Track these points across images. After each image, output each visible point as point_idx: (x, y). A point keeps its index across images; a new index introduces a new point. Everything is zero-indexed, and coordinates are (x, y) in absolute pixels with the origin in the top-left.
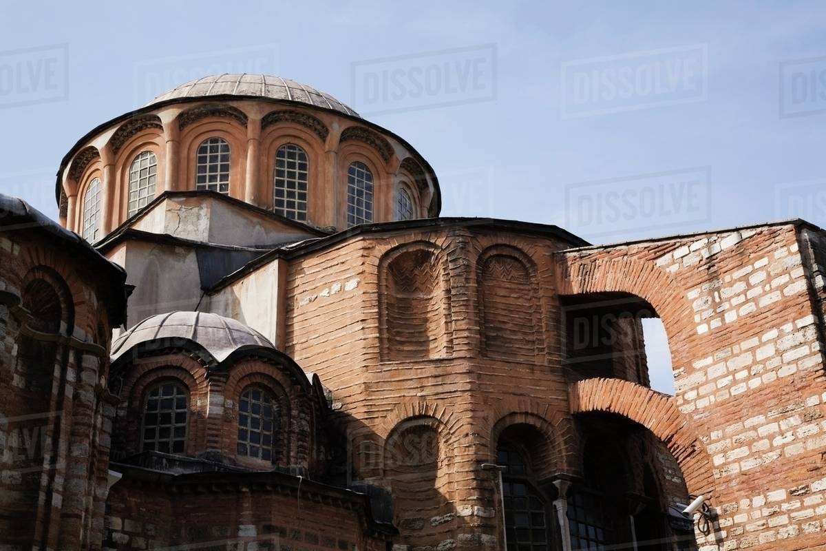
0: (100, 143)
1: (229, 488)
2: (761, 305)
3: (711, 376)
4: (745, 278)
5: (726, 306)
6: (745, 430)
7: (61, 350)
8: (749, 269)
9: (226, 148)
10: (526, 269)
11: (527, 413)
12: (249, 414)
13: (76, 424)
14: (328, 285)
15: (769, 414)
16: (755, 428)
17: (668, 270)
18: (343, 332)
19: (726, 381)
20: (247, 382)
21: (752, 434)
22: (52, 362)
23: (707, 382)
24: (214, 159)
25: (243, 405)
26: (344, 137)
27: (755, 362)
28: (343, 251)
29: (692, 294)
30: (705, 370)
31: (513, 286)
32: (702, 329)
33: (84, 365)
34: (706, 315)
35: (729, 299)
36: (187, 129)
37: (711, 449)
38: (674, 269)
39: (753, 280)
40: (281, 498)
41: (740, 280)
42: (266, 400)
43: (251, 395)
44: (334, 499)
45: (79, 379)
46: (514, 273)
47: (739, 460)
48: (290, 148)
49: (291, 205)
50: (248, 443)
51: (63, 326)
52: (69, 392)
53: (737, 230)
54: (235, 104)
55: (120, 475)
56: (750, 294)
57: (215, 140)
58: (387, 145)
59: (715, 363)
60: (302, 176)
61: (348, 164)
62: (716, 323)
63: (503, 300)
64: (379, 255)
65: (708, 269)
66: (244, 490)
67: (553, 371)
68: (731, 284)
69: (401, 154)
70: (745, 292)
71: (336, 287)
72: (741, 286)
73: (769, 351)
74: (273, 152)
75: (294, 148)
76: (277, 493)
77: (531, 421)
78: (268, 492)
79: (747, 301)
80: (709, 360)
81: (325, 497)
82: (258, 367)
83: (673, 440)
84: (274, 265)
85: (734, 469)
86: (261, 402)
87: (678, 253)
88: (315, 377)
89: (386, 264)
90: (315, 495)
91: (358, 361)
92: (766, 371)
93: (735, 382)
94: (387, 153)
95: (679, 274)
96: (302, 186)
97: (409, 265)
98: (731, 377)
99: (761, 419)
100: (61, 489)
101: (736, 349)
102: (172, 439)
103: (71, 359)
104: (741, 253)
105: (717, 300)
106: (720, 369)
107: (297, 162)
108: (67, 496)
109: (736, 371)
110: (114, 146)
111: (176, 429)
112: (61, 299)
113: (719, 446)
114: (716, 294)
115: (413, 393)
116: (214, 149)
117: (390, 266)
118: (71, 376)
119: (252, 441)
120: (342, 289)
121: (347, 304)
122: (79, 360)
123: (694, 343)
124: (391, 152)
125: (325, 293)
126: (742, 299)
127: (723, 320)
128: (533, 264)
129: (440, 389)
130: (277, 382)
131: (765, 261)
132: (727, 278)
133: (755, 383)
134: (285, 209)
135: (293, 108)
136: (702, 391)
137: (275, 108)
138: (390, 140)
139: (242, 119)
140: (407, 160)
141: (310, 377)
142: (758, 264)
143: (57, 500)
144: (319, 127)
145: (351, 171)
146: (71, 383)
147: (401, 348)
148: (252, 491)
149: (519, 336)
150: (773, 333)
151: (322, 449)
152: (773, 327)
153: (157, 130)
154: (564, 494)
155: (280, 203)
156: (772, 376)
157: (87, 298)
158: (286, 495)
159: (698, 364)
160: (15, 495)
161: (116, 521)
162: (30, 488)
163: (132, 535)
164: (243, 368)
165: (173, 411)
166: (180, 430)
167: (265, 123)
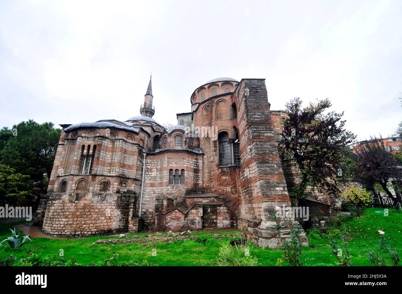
10: (225, 102)
11: (223, 129)
12: (177, 140)
18: (199, 122)
20: (175, 135)
24: (203, 96)
28: (199, 109)
31: (223, 106)
32: (238, 106)
38: (237, 95)
41: (240, 94)
43: (176, 137)
46: (223, 104)
50: (177, 145)
55: (146, 154)
64: (202, 107)
67: (229, 120)
77: (224, 130)
82: (177, 132)
85: (241, 133)
86: (179, 138)
93: (240, 115)
97: (207, 108)
101: (240, 109)
109: (240, 113)
114: (239, 99)
117: (204, 109)
124: (233, 84)
128: (227, 101)
135: (213, 83)
136: (239, 118)
139: (205, 88)
146: (118, 145)
149: (224, 115)
150: (242, 104)
153: (196, 95)
160: (110, 161)
161: (148, 160)
162: (112, 159)
163: (151, 162)
164: (175, 133)
165: (166, 142)
166: (167, 145)
167: (209, 88)
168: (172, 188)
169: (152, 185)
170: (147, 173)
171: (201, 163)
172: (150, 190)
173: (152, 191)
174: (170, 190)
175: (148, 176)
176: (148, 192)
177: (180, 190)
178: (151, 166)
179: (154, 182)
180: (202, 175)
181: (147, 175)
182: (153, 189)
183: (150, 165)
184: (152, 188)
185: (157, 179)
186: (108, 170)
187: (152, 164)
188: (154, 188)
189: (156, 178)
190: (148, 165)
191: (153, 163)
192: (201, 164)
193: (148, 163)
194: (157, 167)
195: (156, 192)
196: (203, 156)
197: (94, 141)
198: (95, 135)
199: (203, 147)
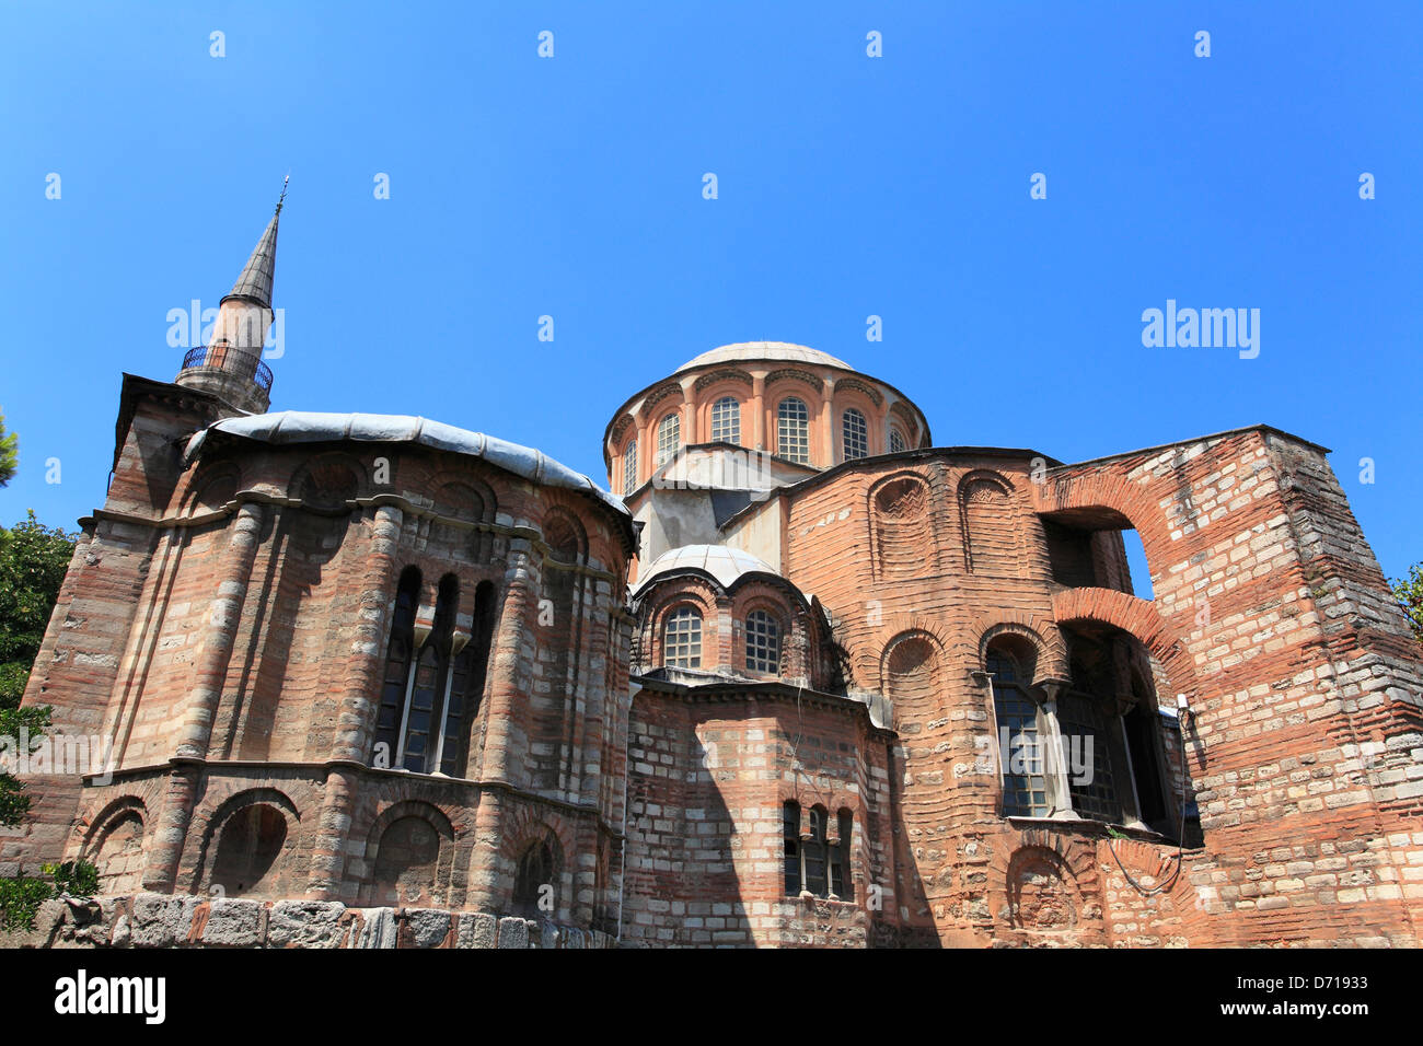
0: (635, 411)
1: (737, 697)
2: (1232, 508)
3: (1188, 580)
4: (1214, 484)
5: (1199, 512)
6: (1224, 629)
7: (578, 578)
8: (1217, 475)
9: (735, 405)
10: (1005, 492)
11: (1013, 624)
12: (756, 633)
13: (594, 641)
14: (824, 516)
15: (1247, 613)
16: (1234, 626)
17: (1139, 482)
18: (839, 557)
19: (1202, 583)
20: (751, 604)
21: (1231, 632)
22: (572, 587)
23: (1184, 585)
24: (726, 414)
25: (750, 626)
26: (837, 388)
27: (1230, 563)
28: (834, 486)
29: (1163, 504)
30: (1181, 573)
31: (995, 507)
32: (1176, 535)
33: (598, 590)
34: (1177, 522)
35: (1200, 506)
36: (702, 393)
37: (1191, 649)
38: (1146, 480)
39: (1223, 485)
40: (783, 706)
41: (1210, 486)
42: (770, 620)
43: (756, 616)
44: (834, 707)
45: (594, 602)
46: (995, 495)
47: (1218, 658)
48: (791, 401)
49: (794, 449)
50: (756, 659)
51: (580, 557)
52: (587, 613)
53: (1204, 440)
54: (742, 368)
55: (641, 687)
56: (1220, 500)
57: (724, 401)
58: (878, 393)
59: (1190, 567)
60: (803, 424)
61: (843, 411)
62: (1189, 529)
63: (985, 520)
64: (868, 486)
65: (1178, 478)
66: (751, 699)
67: (1036, 582)
68: (1201, 490)
69: (889, 399)
70: (1215, 497)
71: (831, 518)
72: (1211, 492)
73: (1243, 552)
74: (776, 406)
75: (794, 401)
76: (780, 701)
77: (1017, 631)
78: (772, 701)
79: (1218, 505)
80: (1185, 564)
81: (824, 705)
82: (762, 590)
83: (1156, 642)
84: (777, 505)
85: (1216, 667)
86: (766, 622)
87: (1148, 466)
88: (814, 598)
89: (874, 495)
90: (814, 703)
91: (853, 583)
92: (1241, 572)
93: (1211, 584)
94: (878, 401)
95: (1149, 486)
96: (803, 433)
97: (895, 494)
98: (1207, 580)
99: (1240, 617)
100: (583, 697)
101: (1210, 552)
102: (689, 656)
103: (588, 585)
104: (1210, 461)
105: (1189, 507)
106: (1197, 571)
107: (798, 412)
108: (589, 703)
109: (1211, 573)
110: (646, 412)
111: (692, 646)
112: (578, 534)
113: (1201, 645)
114: (1187, 501)
115: (904, 609)
116: (726, 409)
117: (878, 496)
118: (588, 599)
119: (759, 656)
120: (836, 520)
121: (842, 531)
122: (594, 587)
123: (1169, 550)
124: (881, 398)
125: (821, 523)
126: (1213, 503)
127: (1196, 525)
128: (1012, 487)
129: (929, 605)
130: (779, 604)
131: (1232, 467)
132: (1197, 485)
133: (1231, 583)
134: (789, 454)
135: (791, 367)
136: (1180, 594)
137: (777, 368)
138: (879, 388)
139: (748, 379)
140: (896, 403)
141: (809, 598)
142: (1226, 471)
143: (580, 706)
144: (815, 381)
145: (846, 417)
146: (588, 606)
147: (892, 569)
148: (758, 700)
149: (1002, 553)
150: (1246, 535)
151: (826, 662)
152: (1245, 529)
153: (679, 396)
154: (1053, 696)
155: (784, 449)
156: (1248, 575)
157: (601, 534)
158: (788, 704)
159: (1173, 570)
160: (546, 702)
161: (642, 727)
162: (558, 695)
163: (656, 738)
164: (748, 592)
165: (690, 631)
166: (696, 648)
167: (768, 381)
168: (804, 916)
169: (666, 886)
170: (638, 808)
171: (882, 781)
172: (656, 913)
173: (665, 927)
174: (792, 926)
175: (643, 823)
176: (646, 928)
177: (841, 931)
178: (654, 764)
179: (676, 867)
180: (890, 849)
181: (637, 816)
182: (669, 913)
183: (652, 757)
184: (663, 905)
185: (693, 850)
186: (534, 765)
187: (660, 752)
188: (678, 908)
189: (681, 846)
190: (639, 754)
191: (664, 745)
192: (885, 788)
193: (639, 746)
194: (685, 776)
195: (692, 930)
196: (890, 749)
197: (473, 554)
198: (480, 519)
199: (887, 695)
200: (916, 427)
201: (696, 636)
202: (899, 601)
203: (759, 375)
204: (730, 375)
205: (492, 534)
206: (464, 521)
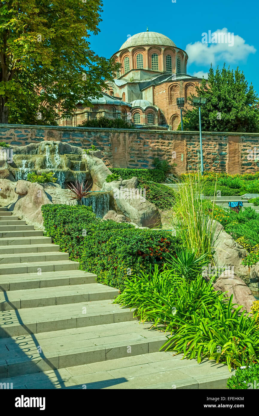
0: (118, 55)
9: (142, 56)
10: (194, 87)
12: (149, 117)
14: (161, 91)
20: (148, 112)
24: (140, 58)
25: (148, 116)
26: (165, 50)
31: (192, 90)
36: (134, 52)
43: (149, 114)
50: (149, 121)
54: (143, 47)
57: (140, 54)
58: (174, 50)
60: (157, 60)
64: (169, 86)
69: (177, 51)
71: (162, 92)
74: (151, 56)
75: (155, 54)
82: (150, 109)
84: (152, 87)
86: (151, 115)
88: (159, 109)
89: (170, 88)
91: (166, 105)
94: (174, 52)
96: (157, 62)
97: (173, 87)
107: (156, 57)
110: (121, 56)
116: (140, 56)
121: (164, 95)
125: (160, 93)
137: (151, 46)
139: (145, 50)
140: (179, 51)
144: (159, 49)
145: (167, 57)
147: (173, 102)
151: (161, 120)
164: (148, 110)
165: (138, 117)
166: (139, 120)
167: (149, 50)
197: (114, 116)
198: (114, 111)
199: (171, 125)
200: (184, 55)
201: (139, 118)
202: (173, 109)
203: (147, 48)
204: (140, 48)
205: (116, 113)
206: (112, 112)
